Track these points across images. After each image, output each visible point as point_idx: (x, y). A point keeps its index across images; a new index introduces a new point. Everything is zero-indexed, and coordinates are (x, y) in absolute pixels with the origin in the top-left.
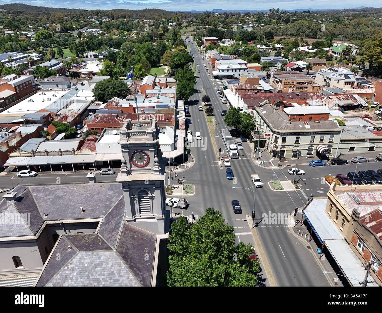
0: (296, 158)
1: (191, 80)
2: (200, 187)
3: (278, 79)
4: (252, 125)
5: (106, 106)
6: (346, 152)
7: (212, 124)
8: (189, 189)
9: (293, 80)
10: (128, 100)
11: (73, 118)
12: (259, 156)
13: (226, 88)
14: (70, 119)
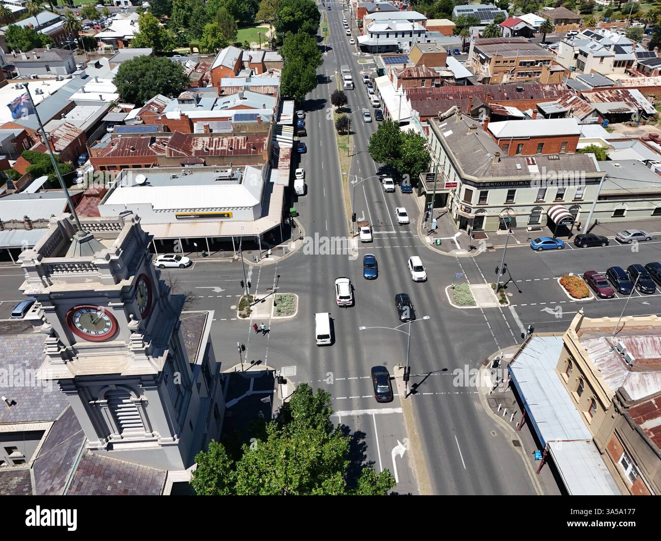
0: (507, 232)
1: (310, 57)
2: (307, 297)
3: (483, 54)
4: (423, 160)
5: (140, 114)
6: (608, 218)
7: (347, 154)
8: (284, 304)
9: (512, 57)
10: (183, 101)
11: (70, 142)
12: (434, 227)
13: (381, 73)
14: (62, 145)
